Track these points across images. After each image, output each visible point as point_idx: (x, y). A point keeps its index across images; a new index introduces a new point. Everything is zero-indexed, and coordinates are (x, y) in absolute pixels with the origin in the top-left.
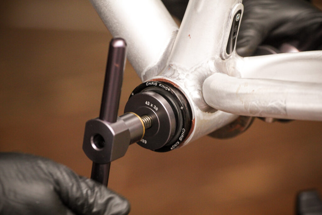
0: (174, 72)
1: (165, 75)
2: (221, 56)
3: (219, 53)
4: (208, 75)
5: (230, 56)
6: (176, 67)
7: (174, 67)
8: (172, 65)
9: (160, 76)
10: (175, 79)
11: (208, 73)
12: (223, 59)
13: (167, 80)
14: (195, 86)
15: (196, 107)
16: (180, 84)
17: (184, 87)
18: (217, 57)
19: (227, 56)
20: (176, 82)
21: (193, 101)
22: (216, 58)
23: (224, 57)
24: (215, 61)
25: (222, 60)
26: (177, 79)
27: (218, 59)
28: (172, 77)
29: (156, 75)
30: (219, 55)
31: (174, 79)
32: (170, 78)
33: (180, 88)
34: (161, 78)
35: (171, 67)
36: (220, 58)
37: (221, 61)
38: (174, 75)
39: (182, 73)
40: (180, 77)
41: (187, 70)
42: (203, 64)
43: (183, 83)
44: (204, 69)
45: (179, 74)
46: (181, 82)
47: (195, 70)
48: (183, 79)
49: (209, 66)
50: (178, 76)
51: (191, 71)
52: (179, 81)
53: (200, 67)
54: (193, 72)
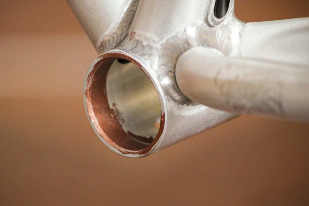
0: (137, 45)
1: (124, 48)
2: (207, 21)
3: (203, 17)
4: (185, 50)
5: (222, 21)
6: (140, 36)
7: (137, 37)
8: (134, 34)
9: (118, 49)
10: (137, 54)
11: (184, 47)
12: (210, 26)
13: (126, 56)
14: (165, 65)
15: (166, 97)
16: (143, 63)
17: (150, 67)
18: (201, 22)
19: (215, 21)
20: (138, 58)
21: (162, 88)
22: (198, 24)
23: (212, 23)
24: (198, 28)
25: (209, 28)
26: (140, 55)
27: (202, 25)
28: (133, 51)
29: (113, 47)
30: (204, 20)
31: (135, 54)
32: (131, 52)
33: (143, 68)
34: (118, 52)
35: (133, 36)
36: (206, 24)
37: (207, 28)
38: (136, 49)
39: (149, 46)
40: (144, 51)
41: (154, 42)
42: (178, 32)
43: (149, 61)
44: (179, 40)
45: (144, 47)
46: (145, 59)
47: (167, 42)
48: (149, 55)
49: (187, 35)
50: (142, 50)
51: (160, 43)
52: (144, 57)
53: (174, 36)
54: (164, 44)
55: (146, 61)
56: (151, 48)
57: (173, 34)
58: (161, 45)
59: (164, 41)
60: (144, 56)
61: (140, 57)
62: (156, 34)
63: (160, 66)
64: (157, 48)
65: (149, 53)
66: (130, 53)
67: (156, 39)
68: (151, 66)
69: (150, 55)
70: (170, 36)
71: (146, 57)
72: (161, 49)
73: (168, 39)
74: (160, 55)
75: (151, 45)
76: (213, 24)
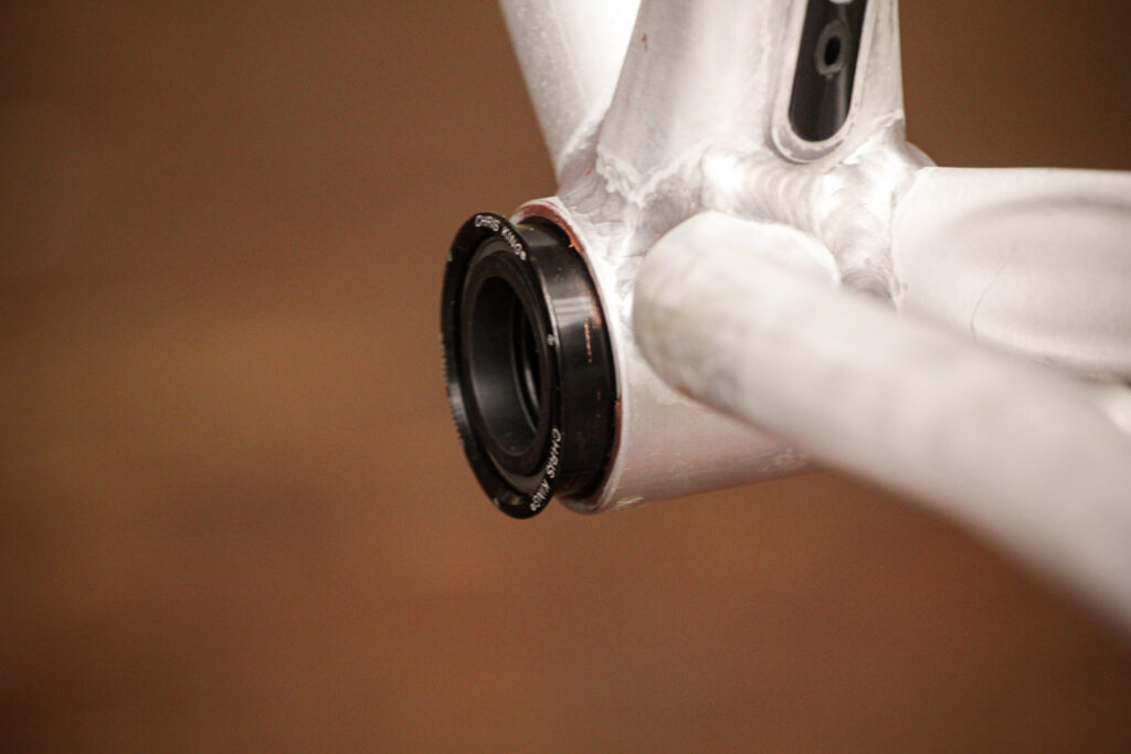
0: (595, 189)
1: (568, 195)
2: (770, 144)
3: (759, 131)
5: (830, 150)
6: (605, 165)
7: (599, 167)
10: (586, 216)
11: (689, 207)
12: (783, 158)
13: (559, 217)
14: (644, 256)
16: (590, 241)
17: (604, 253)
18: (754, 144)
19: (798, 147)
20: (583, 227)
22: (741, 149)
23: (787, 152)
25: (783, 164)
26: (592, 220)
27: (755, 154)
28: (581, 205)
30: (762, 141)
31: (580, 216)
32: (574, 208)
33: (587, 255)
34: (546, 205)
35: (595, 166)
36: (770, 154)
38: (590, 200)
39: (618, 194)
40: (606, 212)
41: (631, 186)
42: (683, 166)
43: (607, 239)
44: (685, 189)
45: (608, 195)
46: (600, 233)
47: (658, 191)
48: (612, 221)
49: (703, 177)
50: (602, 205)
51: (643, 191)
52: (598, 225)
53: (673, 176)
54: (651, 194)
55: (599, 238)
56: (623, 201)
57: (672, 169)
58: (647, 196)
59: (651, 187)
60: (600, 222)
61: (590, 224)
62: (634, 164)
63: (632, 256)
64: (635, 204)
65: (615, 217)
66: (570, 211)
67: (634, 178)
68: (609, 252)
69: (618, 222)
70: (664, 174)
71: (605, 226)
72: (644, 209)
73: (661, 183)
74: (640, 225)
75: (623, 194)
76: (793, 156)
